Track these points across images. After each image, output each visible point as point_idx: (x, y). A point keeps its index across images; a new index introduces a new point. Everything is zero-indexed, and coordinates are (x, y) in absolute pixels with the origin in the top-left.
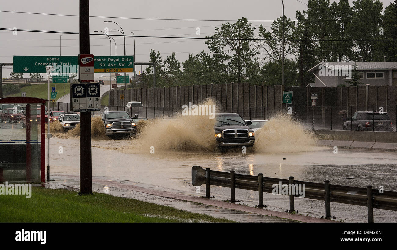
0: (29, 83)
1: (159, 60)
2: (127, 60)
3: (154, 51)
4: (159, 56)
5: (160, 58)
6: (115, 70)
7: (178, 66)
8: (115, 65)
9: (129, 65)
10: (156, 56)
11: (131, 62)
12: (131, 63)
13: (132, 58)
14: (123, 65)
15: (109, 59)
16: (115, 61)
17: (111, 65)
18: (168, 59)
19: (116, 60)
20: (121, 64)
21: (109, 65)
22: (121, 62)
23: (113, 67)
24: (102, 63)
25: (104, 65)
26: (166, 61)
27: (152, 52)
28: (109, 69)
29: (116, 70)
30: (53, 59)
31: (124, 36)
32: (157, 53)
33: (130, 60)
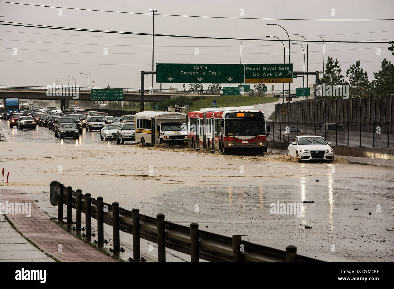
0: (203, 96)
1: (337, 69)
2: (285, 68)
3: (332, 58)
4: (338, 65)
5: (338, 67)
6: (270, 81)
7: (364, 76)
8: (271, 74)
9: (287, 75)
10: (334, 64)
11: (289, 70)
12: (290, 72)
13: (290, 66)
14: (280, 74)
15: (264, 68)
16: (270, 70)
17: (266, 75)
18: (352, 68)
19: (272, 69)
20: (278, 74)
21: (264, 74)
22: (278, 71)
23: (269, 77)
24: (256, 71)
25: (258, 74)
26: (350, 70)
27: (329, 60)
28: (263, 79)
29: (272, 80)
30: (201, 67)
31: (289, 41)
32: (335, 61)
33: (288, 68)
